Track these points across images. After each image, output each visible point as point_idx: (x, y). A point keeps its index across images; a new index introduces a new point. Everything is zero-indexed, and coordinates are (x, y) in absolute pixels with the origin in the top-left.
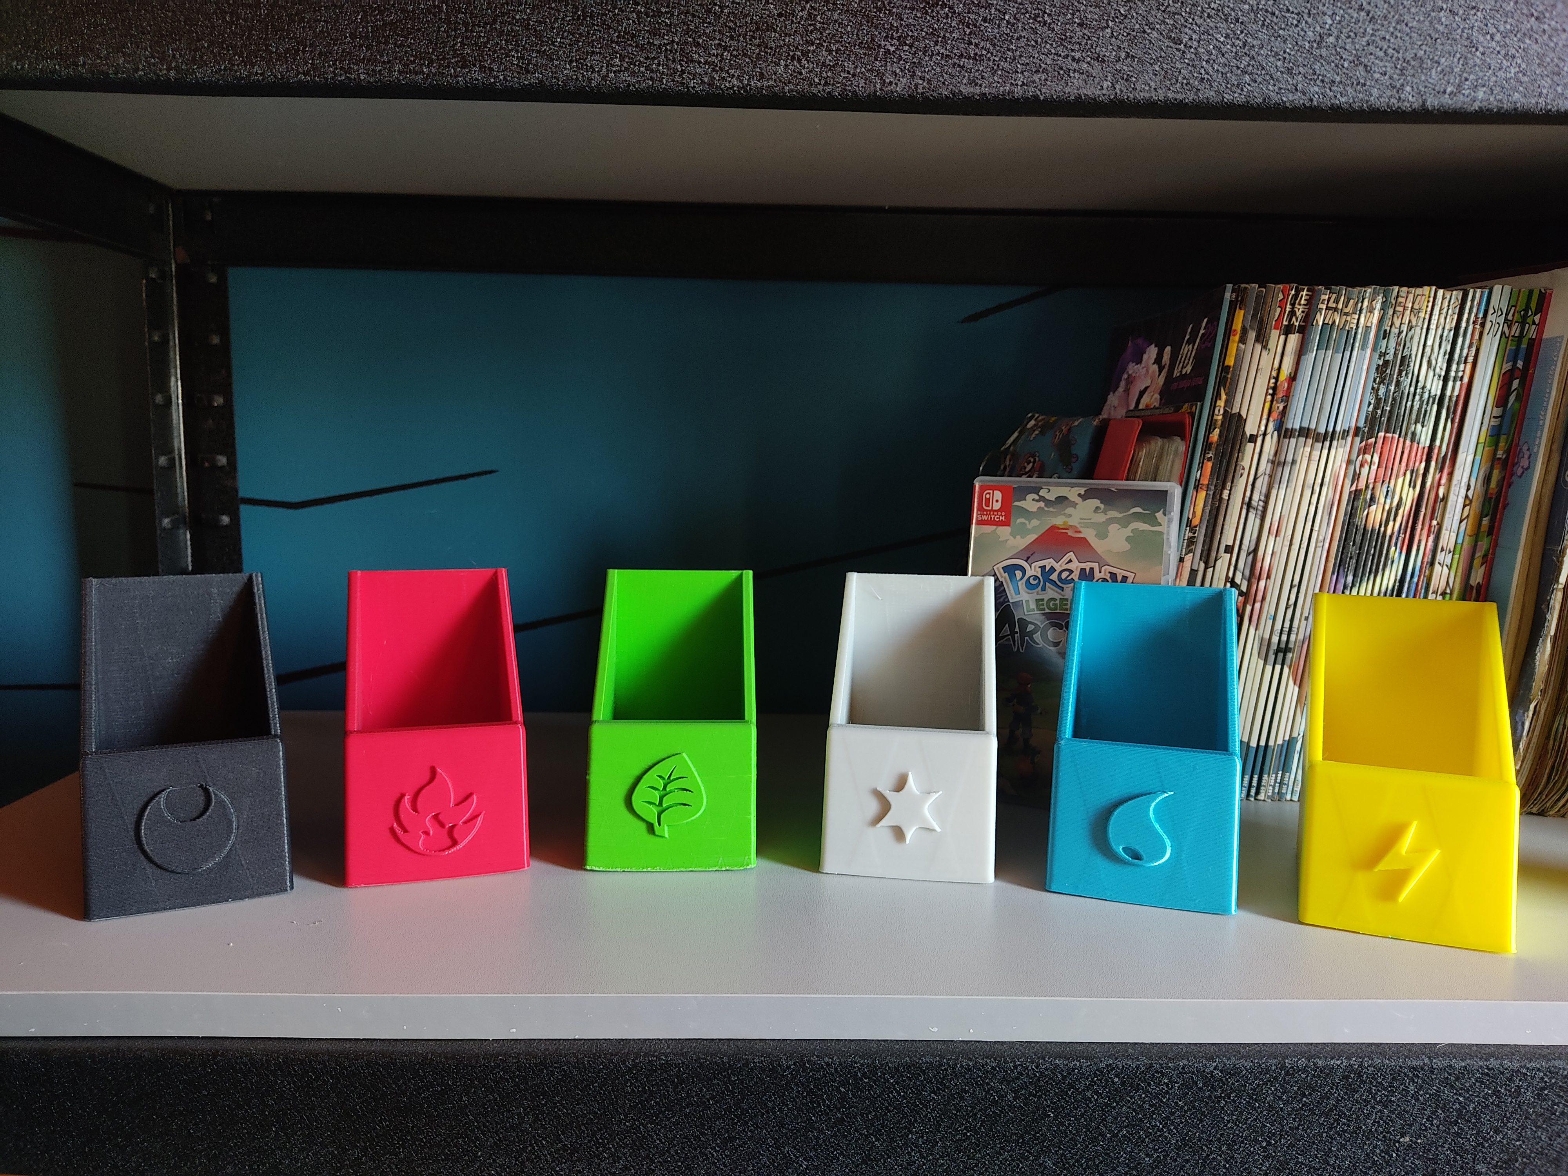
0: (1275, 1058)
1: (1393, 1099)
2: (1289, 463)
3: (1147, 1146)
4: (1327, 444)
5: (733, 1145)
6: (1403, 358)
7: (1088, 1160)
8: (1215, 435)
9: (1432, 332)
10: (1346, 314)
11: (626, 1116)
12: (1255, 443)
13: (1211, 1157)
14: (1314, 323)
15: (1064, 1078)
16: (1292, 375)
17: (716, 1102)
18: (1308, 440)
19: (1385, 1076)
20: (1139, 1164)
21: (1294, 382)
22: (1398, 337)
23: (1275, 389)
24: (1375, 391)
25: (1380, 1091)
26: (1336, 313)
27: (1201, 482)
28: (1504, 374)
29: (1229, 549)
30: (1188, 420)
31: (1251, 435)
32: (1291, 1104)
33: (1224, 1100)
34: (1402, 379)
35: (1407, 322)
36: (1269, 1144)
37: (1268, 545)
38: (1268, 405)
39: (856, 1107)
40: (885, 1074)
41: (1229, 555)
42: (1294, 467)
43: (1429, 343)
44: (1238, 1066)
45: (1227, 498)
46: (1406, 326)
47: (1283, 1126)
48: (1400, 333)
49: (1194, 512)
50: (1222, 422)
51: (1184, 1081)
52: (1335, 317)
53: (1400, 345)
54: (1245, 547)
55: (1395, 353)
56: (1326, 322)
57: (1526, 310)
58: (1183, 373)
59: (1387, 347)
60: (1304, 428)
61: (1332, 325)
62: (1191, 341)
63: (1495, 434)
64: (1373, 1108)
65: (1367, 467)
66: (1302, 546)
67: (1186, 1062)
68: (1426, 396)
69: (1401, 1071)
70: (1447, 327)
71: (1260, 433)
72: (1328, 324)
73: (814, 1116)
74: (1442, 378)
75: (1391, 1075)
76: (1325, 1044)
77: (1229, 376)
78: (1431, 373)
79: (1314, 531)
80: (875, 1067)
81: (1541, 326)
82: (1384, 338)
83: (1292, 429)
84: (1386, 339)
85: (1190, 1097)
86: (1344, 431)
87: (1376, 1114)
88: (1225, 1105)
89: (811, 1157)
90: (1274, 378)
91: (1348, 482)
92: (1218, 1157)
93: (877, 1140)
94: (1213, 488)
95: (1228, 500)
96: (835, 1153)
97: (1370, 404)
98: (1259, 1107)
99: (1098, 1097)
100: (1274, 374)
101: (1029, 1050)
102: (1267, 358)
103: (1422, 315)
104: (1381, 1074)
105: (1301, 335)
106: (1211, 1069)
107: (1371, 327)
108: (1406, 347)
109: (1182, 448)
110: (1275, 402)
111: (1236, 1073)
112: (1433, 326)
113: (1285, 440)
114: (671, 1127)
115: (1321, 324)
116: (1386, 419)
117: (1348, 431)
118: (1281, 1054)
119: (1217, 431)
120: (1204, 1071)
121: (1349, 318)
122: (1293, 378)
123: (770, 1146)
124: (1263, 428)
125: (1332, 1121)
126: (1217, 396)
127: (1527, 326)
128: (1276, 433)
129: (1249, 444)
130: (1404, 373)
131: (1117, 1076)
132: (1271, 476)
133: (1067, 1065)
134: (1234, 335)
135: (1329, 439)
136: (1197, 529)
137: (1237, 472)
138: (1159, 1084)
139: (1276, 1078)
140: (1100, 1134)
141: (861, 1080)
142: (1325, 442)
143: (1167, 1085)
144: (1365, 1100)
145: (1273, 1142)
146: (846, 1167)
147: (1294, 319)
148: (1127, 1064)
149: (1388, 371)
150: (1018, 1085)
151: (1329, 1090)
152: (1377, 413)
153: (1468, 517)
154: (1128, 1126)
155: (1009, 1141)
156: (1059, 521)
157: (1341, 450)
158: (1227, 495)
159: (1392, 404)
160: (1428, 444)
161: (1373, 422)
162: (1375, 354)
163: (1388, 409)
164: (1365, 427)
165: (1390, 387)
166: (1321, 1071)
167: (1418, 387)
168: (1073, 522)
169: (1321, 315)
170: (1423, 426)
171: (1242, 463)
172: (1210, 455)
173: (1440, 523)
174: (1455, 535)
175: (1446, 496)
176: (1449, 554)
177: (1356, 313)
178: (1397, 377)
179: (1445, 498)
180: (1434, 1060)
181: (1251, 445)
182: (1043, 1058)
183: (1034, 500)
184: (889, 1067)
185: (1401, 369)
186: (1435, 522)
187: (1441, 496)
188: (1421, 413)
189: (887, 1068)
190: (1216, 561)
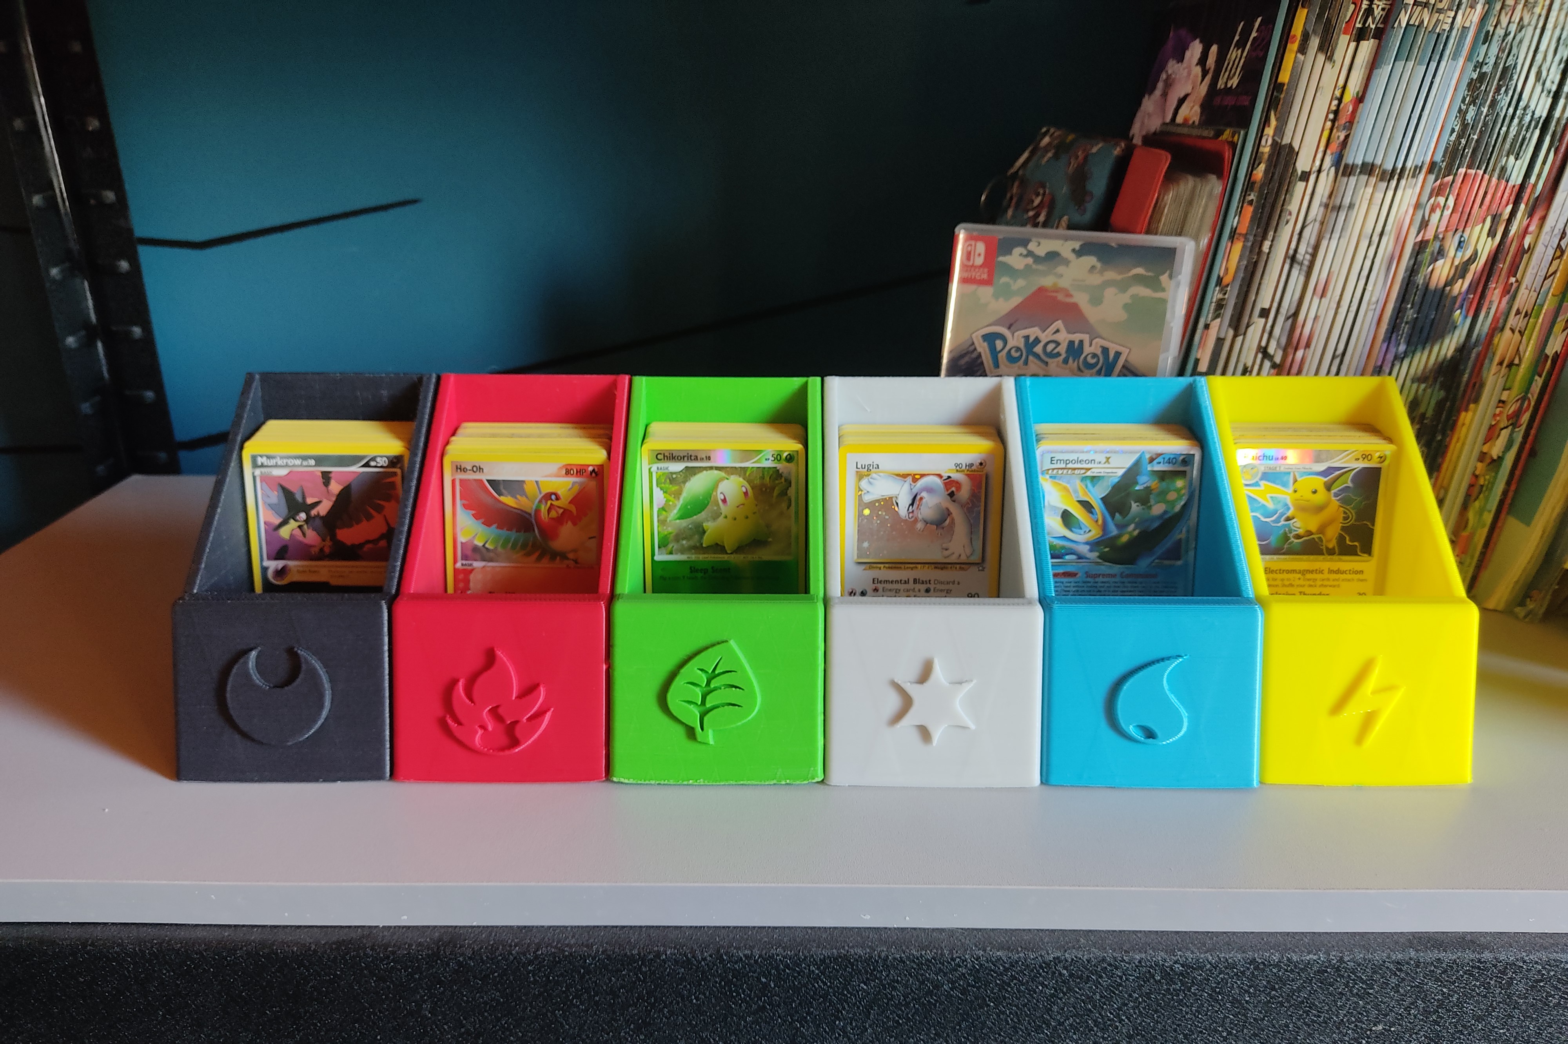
0: (1243, 952)
1: (1371, 991)
2: (1345, 206)
4: (1394, 183)
6: (1505, 69)
8: (1260, 171)
9: (1547, 33)
10: (1440, 11)
11: (531, 1004)
12: (1307, 181)
14: (1396, 25)
15: (1006, 970)
16: (1360, 95)
17: (627, 991)
18: (1371, 178)
19: (1365, 970)
21: (1361, 105)
22: (1503, 40)
23: (1336, 113)
24: (1462, 113)
25: (1357, 984)
26: (1426, 9)
27: (1238, 231)
29: (1264, 313)
30: (1227, 154)
31: (1303, 172)
32: (1258, 997)
33: (1184, 992)
34: (1499, 97)
35: (1517, 20)
37: (1312, 307)
38: (1326, 134)
41: (1263, 320)
42: (1350, 212)
43: (1543, 47)
44: (1201, 960)
45: (1267, 251)
46: (1515, 25)
47: (1247, 1018)
48: (1506, 34)
49: (1227, 269)
50: (1269, 156)
51: (1140, 973)
52: (1424, 16)
53: (1503, 51)
54: (1283, 311)
55: (1495, 63)
56: (1411, 22)
58: (1229, 86)
59: (1486, 54)
60: (1368, 164)
61: (1418, 26)
62: (1241, 45)
64: (1348, 1000)
66: (1351, 309)
67: (1143, 956)
68: (1527, 119)
71: (1314, 168)
72: (1414, 25)
73: (734, 1003)
74: (1552, 94)
75: (1372, 969)
76: (1303, 933)
77: (1282, 96)
78: (1539, 88)
79: (1366, 291)
80: (799, 957)
82: (1484, 43)
83: (1353, 165)
84: (1487, 44)
85: (1146, 990)
86: (1416, 167)
87: (1351, 1004)
88: (1184, 998)
90: (1337, 98)
91: (1414, 231)
94: (1251, 238)
95: (1269, 253)
97: (1453, 131)
98: (1222, 1000)
99: (1043, 988)
100: (1338, 93)
101: (969, 937)
102: (1331, 76)
103: (1537, 10)
105: (1377, 41)
106: (1171, 963)
107: (1469, 28)
108: (1512, 54)
109: (1219, 188)
110: (1335, 131)
112: (1550, 26)
113: (1343, 178)
115: (1404, 25)
116: (1471, 151)
117: (1421, 167)
119: (1262, 167)
120: (1163, 965)
121: (1442, 17)
122: (1360, 99)
124: (1318, 163)
125: (1301, 1012)
126: (1265, 122)
128: (1333, 169)
129: (1299, 182)
130: (1503, 89)
131: (1065, 968)
132: (1322, 223)
133: (1010, 956)
134: (1293, 42)
135: (1396, 177)
136: (1229, 289)
137: (1282, 218)
139: (1243, 973)
141: (784, 970)
142: (1391, 182)
143: (1121, 978)
144: (1341, 993)
147: (1370, 20)
148: (1076, 955)
149: (1483, 88)
150: (956, 976)
151: (1302, 984)
152: (1460, 143)
153: (1555, 272)
156: (1048, 281)
157: (1409, 192)
158: (1268, 247)
159: (1481, 132)
160: (1519, 181)
161: (1453, 154)
162: (1469, 63)
163: (1476, 137)
164: (1443, 161)
165: (1482, 109)
166: (1295, 967)
167: (1519, 108)
168: (1064, 283)
169: (1406, 13)
170: (1516, 159)
171: (1289, 208)
172: (1252, 197)
173: (1519, 280)
174: (1536, 294)
175: (1532, 247)
176: (1525, 317)
177: (1452, 10)
178: (1494, 93)
179: (1531, 249)
180: (1422, 954)
181: (1301, 185)
182: (985, 951)
183: (1021, 255)
184: (814, 960)
185: (1501, 83)
186: (1513, 280)
187: (1526, 247)
188: (1517, 142)
189: (812, 960)
190: (1247, 327)
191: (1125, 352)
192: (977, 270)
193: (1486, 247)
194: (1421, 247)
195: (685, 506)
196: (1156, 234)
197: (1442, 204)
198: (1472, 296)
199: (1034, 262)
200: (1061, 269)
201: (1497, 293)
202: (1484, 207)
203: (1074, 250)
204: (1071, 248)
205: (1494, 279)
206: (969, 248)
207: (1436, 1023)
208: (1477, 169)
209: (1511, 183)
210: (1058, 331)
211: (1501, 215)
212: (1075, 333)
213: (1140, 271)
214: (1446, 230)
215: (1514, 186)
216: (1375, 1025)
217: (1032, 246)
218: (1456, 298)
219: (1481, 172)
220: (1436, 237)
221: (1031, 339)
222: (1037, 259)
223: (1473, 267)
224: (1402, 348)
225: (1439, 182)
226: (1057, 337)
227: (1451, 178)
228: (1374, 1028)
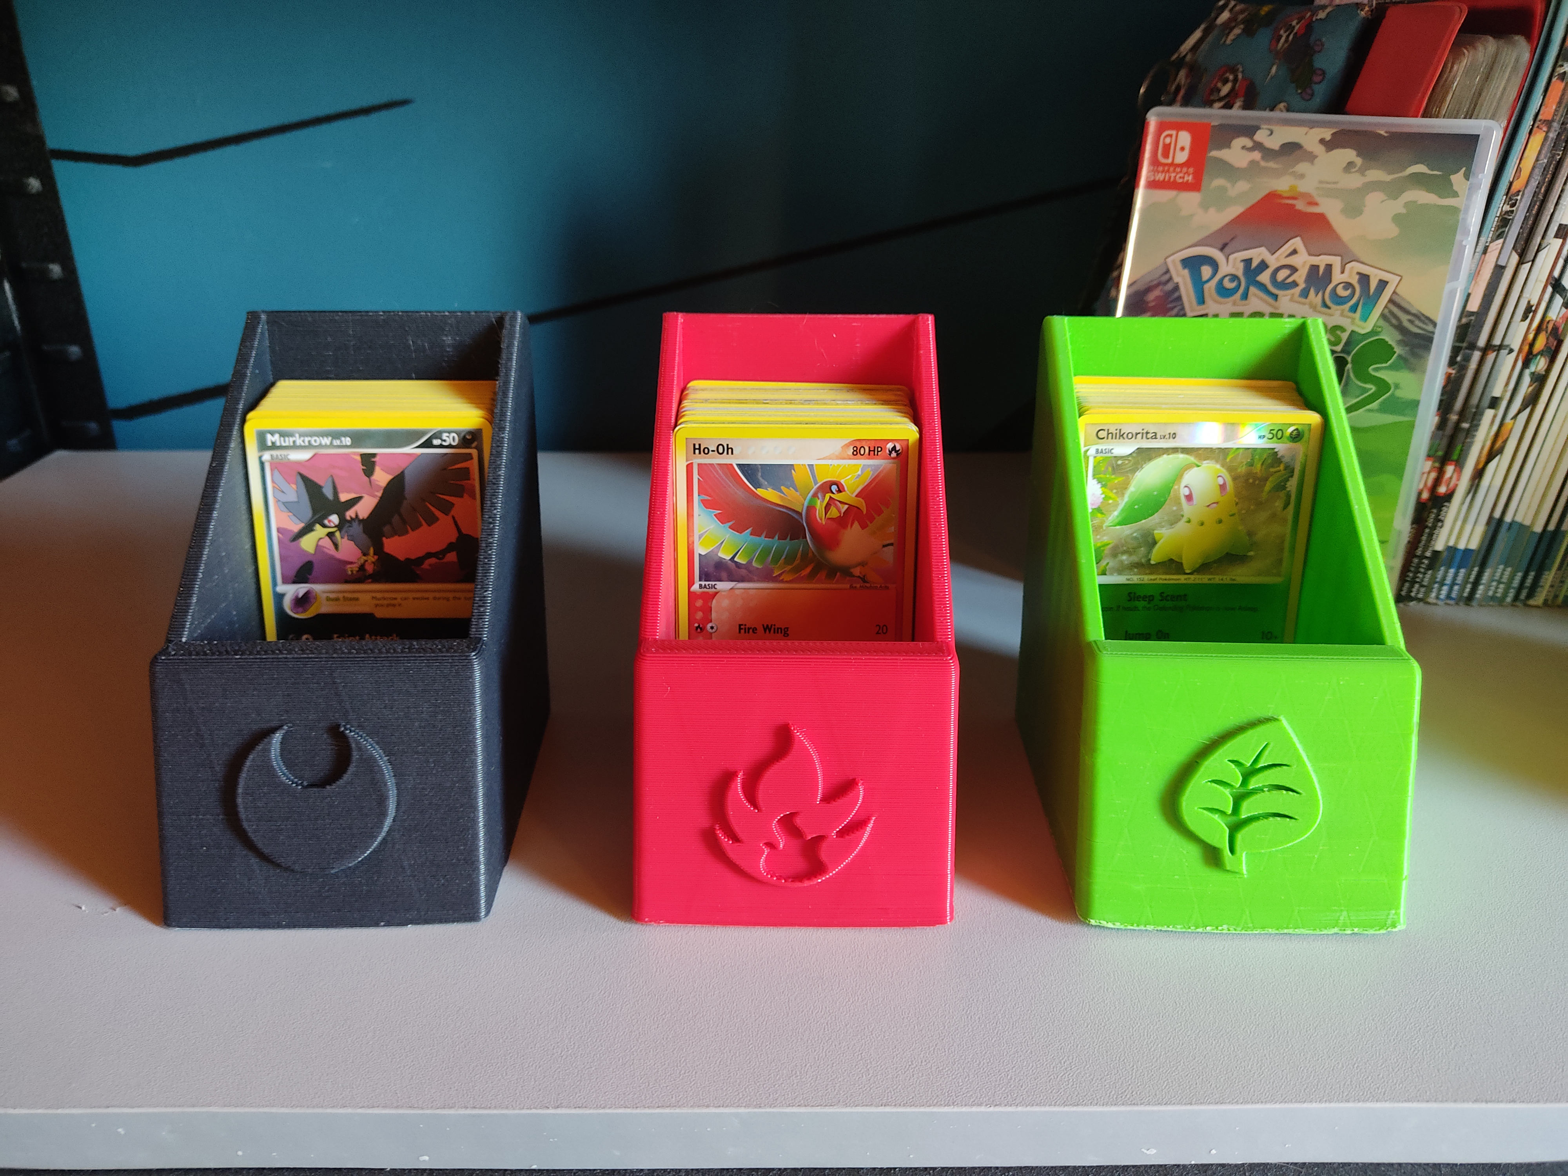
27: (1539, 117)
29: (1562, 232)
30: (1540, 9)
49: (1518, 170)
109: (1525, 55)
136: (1519, 197)
156: (1282, 185)
168: (1306, 186)
172: (1564, 69)
183: (1243, 147)
190: (1538, 251)
192: (1178, 169)
195: (1130, 507)
196: (1437, 117)
199: (1263, 158)
200: (1303, 167)
203: (1322, 141)
204: (1319, 139)
206: (1168, 140)
210: (1294, 252)
212: (1320, 255)
213: (1420, 168)
217: (1260, 136)
221: (1255, 264)
222: (1268, 153)
226: (1293, 261)
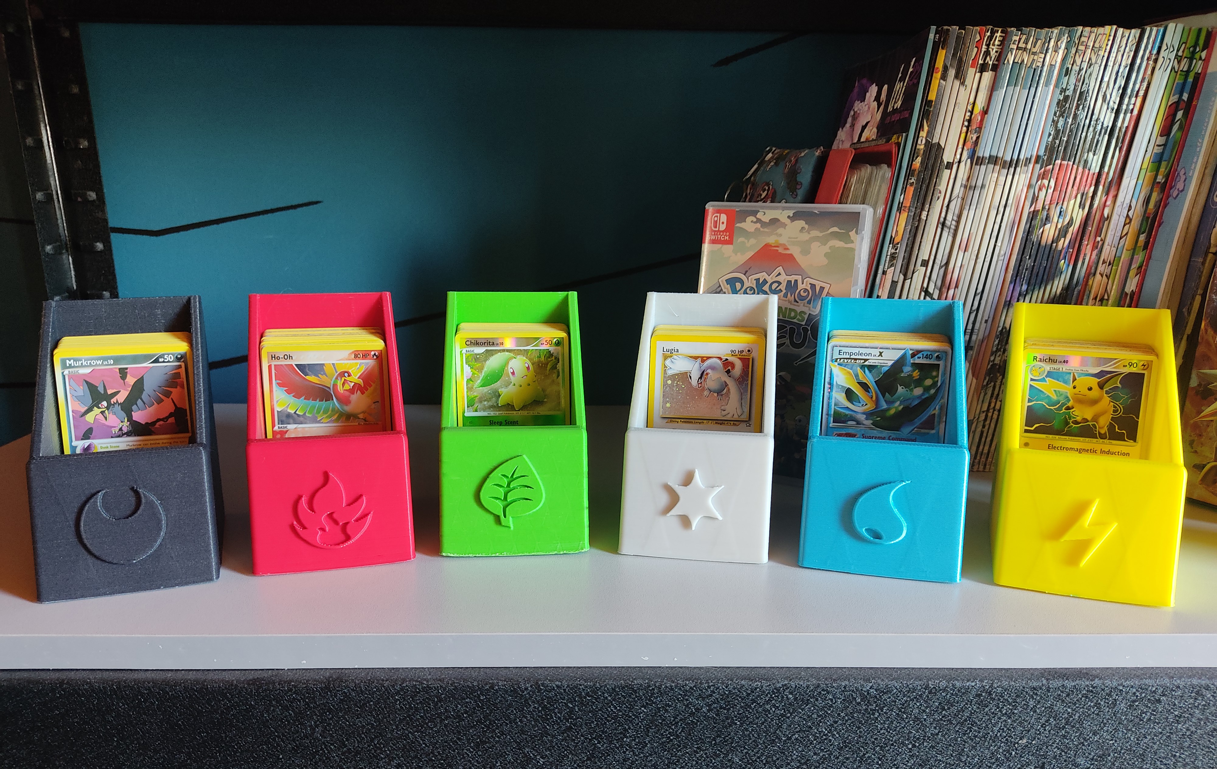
0: (920, 680)
1: (1016, 711)
2: (979, 186)
3: (815, 747)
4: (1012, 170)
5: (484, 747)
6: (1081, 93)
7: (768, 757)
8: (918, 163)
9: (1109, 69)
10: (1034, 54)
11: (397, 727)
12: (951, 170)
13: (866, 756)
14: (1006, 62)
15: (748, 695)
16: (985, 109)
17: (469, 716)
18: (996, 167)
19: (1010, 694)
20: (808, 760)
21: (986, 116)
22: (1078, 74)
23: (969, 121)
24: (1055, 123)
25: (1006, 706)
26: (1025, 52)
27: (903, 205)
28: (1170, 106)
29: (925, 263)
30: (894, 151)
31: (948, 163)
32: (933, 715)
33: (878, 712)
34: (1079, 111)
35: (1087, 60)
36: (914, 746)
37: (958, 260)
38: (963, 135)
39: (581, 718)
40: (604, 693)
41: (925, 268)
42: (982, 190)
43: (1106, 79)
44: (889, 686)
45: (925, 218)
46: (1086, 64)
47: (925, 733)
48: (1080, 70)
49: (897, 231)
50: (924, 150)
51: (845, 697)
52: (1024, 57)
53: (1079, 82)
54: (938, 262)
55: (1074, 89)
56: (1016, 61)
57: (1195, 47)
58: (895, 108)
59: (1068, 83)
60: (993, 156)
61: (1021, 64)
62: (902, 79)
63: (1158, 160)
64: (1000, 718)
65: (1044, 191)
66: (986, 260)
67: (847, 683)
68: (1099, 127)
69: (1024, 691)
70: (1123, 64)
71: (956, 160)
72: (1018, 63)
73: (548, 725)
74: (1114, 111)
75: (1016, 693)
76: (963, 669)
77: (932, 109)
78: (1105, 107)
79: (997, 246)
80: (596, 688)
81: (1207, 61)
82: (1066, 75)
83: (983, 157)
84: (1068, 76)
85: (850, 710)
86: (1027, 159)
87: (1001, 723)
88: (878, 716)
89: (546, 756)
90: (969, 111)
91: (1028, 204)
92: (873, 756)
93: (599, 743)
94: (914, 210)
95: (926, 220)
96: (566, 752)
97: (1050, 134)
98: (906, 718)
99: (776, 709)
100: (970, 108)
101: (721, 674)
102: (964, 97)
103: (1101, 53)
104: (1008, 693)
105: (994, 72)
106: (868, 688)
107: (1055, 65)
108: (1085, 83)
109: (888, 174)
110: (969, 133)
111: (888, 691)
112: (1111, 63)
113: (976, 166)
114: (433, 734)
115: (1011, 62)
116: (1062, 149)
117: (1030, 159)
118: (926, 677)
119: (919, 159)
120: (862, 690)
121: (1036, 58)
122: (985, 112)
123: (514, 748)
124: (958, 156)
125: (966, 729)
126: (920, 128)
127: (1195, 61)
128: (969, 160)
129: (946, 170)
131: (791, 693)
132: (963, 199)
133: (750, 685)
134: (937, 73)
135: (1014, 166)
136: (899, 246)
137: (935, 195)
138: (825, 699)
139: (921, 696)
140: (777, 738)
141: (585, 698)
142: (1010, 169)
143: (832, 700)
144: (993, 713)
145: (918, 745)
146: (575, 763)
147: (988, 58)
148: (798, 684)
149: (1067, 105)
150: (711, 701)
151: (964, 706)
152: (1055, 143)
153: (1127, 234)
154: (799, 732)
155: (704, 743)
156: (771, 240)
157: (1023, 176)
158: (926, 216)
159: (1069, 135)
160: (1097, 170)
161: (1051, 151)
162: (1057, 89)
163: (1065, 139)
164: (1045, 155)
165: (1068, 120)
166: (959, 691)
167: (1093, 120)
168: (783, 240)
169: (1012, 54)
170: (1094, 155)
171: (939, 188)
172: (912, 180)
173: (1103, 239)
174: (1115, 249)
175: (1110, 216)
176: (1109, 266)
177: (1043, 53)
178: (1075, 109)
179: (1109, 218)
180: (1051, 682)
181: (947, 172)
182: (732, 680)
183: (752, 222)
184: (608, 688)
185: (1079, 103)
186: (1099, 239)
187: (1106, 216)
188: (1093, 143)
189: (606, 689)
190: (913, 273)
191: (827, 287)
193: (1079, 216)
194: (1034, 215)
196: (846, 203)
197: (1046, 185)
198: (1071, 250)
199: (762, 226)
200: (780, 231)
201: (1089, 247)
202: (1075, 188)
203: (789, 217)
204: (787, 216)
205: (1086, 238)
206: (716, 219)
207: (1064, 737)
208: (1069, 161)
209: (1092, 172)
210: (779, 274)
211: (1087, 193)
213: (835, 229)
214: (1050, 204)
215: (1094, 174)
216: (1021, 739)
217: (759, 215)
218: (1061, 251)
219: (1072, 163)
220: (1043, 208)
222: (763, 224)
223: (1071, 229)
224: (1024, 287)
225: (1043, 169)
226: (779, 279)
227: (1051, 167)
228: (1020, 742)
